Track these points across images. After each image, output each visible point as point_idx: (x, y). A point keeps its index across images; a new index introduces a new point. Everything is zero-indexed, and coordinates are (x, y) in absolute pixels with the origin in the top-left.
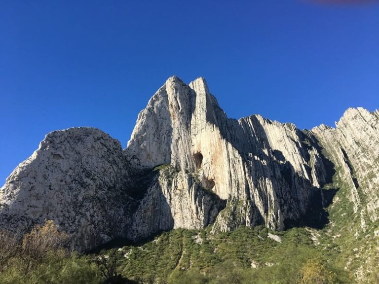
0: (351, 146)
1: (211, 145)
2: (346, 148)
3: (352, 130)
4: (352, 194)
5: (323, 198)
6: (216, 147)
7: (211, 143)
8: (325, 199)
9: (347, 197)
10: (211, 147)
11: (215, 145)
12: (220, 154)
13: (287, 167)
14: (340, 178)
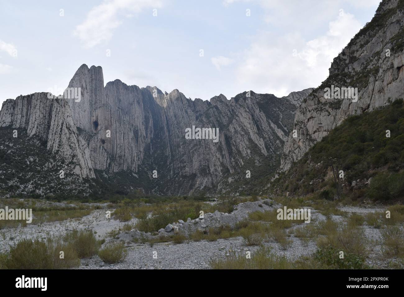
0: (171, 117)
1: (105, 119)
2: (168, 116)
3: (174, 107)
4: (167, 151)
5: (151, 149)
6: (109, 121)
7: (105, 118)
8: (152, 150)
9: (164, 151)
10: (105, 121)
11: (108, 120)
12: (110, 126)
13: (136, 129)
14: (161, 136)
